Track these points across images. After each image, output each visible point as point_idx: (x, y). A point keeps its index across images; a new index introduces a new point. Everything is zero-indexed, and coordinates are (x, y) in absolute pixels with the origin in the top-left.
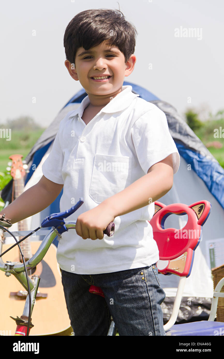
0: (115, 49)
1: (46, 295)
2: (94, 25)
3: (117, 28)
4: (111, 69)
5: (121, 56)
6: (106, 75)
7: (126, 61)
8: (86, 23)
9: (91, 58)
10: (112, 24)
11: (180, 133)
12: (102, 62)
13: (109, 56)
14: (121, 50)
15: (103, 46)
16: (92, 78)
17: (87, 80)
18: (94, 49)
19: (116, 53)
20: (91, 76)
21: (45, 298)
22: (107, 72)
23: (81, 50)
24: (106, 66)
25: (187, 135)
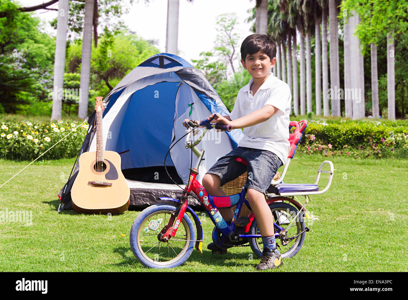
0: (265, 55)
1: (112, 184)
2: (255, 43)
3: (266, 45)
4: (262, 65)
5: (268, 59)
6: (260, 68)
7: (271, 61)
8: (251, 41)
9: (253, 59)
10: (264, 42)
11: (204, 88)
12: (258, 62)
13: (262, 58)
14: (268, 56)
15: (259, 54)
16: (253, 69)
17: (251, 70)
18: (254, 55)
19: (265, 57)
20: (253, 68)
21: (111, 186)
22: (260, 67)
23: (248, 55)
24: (260, 64)
25: (209, 90)
